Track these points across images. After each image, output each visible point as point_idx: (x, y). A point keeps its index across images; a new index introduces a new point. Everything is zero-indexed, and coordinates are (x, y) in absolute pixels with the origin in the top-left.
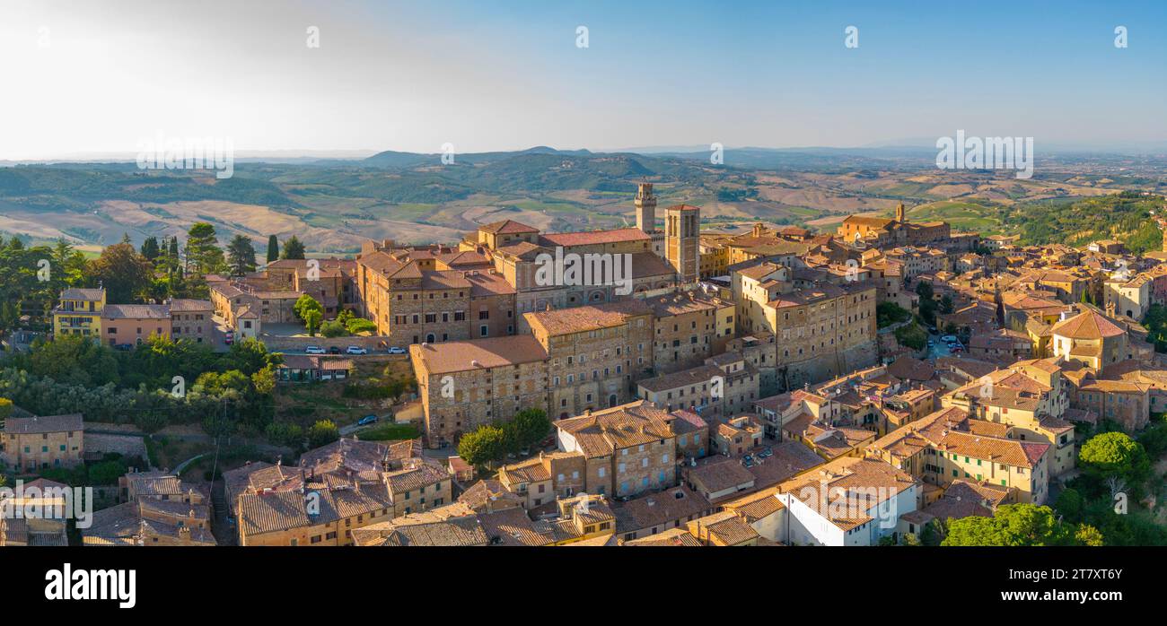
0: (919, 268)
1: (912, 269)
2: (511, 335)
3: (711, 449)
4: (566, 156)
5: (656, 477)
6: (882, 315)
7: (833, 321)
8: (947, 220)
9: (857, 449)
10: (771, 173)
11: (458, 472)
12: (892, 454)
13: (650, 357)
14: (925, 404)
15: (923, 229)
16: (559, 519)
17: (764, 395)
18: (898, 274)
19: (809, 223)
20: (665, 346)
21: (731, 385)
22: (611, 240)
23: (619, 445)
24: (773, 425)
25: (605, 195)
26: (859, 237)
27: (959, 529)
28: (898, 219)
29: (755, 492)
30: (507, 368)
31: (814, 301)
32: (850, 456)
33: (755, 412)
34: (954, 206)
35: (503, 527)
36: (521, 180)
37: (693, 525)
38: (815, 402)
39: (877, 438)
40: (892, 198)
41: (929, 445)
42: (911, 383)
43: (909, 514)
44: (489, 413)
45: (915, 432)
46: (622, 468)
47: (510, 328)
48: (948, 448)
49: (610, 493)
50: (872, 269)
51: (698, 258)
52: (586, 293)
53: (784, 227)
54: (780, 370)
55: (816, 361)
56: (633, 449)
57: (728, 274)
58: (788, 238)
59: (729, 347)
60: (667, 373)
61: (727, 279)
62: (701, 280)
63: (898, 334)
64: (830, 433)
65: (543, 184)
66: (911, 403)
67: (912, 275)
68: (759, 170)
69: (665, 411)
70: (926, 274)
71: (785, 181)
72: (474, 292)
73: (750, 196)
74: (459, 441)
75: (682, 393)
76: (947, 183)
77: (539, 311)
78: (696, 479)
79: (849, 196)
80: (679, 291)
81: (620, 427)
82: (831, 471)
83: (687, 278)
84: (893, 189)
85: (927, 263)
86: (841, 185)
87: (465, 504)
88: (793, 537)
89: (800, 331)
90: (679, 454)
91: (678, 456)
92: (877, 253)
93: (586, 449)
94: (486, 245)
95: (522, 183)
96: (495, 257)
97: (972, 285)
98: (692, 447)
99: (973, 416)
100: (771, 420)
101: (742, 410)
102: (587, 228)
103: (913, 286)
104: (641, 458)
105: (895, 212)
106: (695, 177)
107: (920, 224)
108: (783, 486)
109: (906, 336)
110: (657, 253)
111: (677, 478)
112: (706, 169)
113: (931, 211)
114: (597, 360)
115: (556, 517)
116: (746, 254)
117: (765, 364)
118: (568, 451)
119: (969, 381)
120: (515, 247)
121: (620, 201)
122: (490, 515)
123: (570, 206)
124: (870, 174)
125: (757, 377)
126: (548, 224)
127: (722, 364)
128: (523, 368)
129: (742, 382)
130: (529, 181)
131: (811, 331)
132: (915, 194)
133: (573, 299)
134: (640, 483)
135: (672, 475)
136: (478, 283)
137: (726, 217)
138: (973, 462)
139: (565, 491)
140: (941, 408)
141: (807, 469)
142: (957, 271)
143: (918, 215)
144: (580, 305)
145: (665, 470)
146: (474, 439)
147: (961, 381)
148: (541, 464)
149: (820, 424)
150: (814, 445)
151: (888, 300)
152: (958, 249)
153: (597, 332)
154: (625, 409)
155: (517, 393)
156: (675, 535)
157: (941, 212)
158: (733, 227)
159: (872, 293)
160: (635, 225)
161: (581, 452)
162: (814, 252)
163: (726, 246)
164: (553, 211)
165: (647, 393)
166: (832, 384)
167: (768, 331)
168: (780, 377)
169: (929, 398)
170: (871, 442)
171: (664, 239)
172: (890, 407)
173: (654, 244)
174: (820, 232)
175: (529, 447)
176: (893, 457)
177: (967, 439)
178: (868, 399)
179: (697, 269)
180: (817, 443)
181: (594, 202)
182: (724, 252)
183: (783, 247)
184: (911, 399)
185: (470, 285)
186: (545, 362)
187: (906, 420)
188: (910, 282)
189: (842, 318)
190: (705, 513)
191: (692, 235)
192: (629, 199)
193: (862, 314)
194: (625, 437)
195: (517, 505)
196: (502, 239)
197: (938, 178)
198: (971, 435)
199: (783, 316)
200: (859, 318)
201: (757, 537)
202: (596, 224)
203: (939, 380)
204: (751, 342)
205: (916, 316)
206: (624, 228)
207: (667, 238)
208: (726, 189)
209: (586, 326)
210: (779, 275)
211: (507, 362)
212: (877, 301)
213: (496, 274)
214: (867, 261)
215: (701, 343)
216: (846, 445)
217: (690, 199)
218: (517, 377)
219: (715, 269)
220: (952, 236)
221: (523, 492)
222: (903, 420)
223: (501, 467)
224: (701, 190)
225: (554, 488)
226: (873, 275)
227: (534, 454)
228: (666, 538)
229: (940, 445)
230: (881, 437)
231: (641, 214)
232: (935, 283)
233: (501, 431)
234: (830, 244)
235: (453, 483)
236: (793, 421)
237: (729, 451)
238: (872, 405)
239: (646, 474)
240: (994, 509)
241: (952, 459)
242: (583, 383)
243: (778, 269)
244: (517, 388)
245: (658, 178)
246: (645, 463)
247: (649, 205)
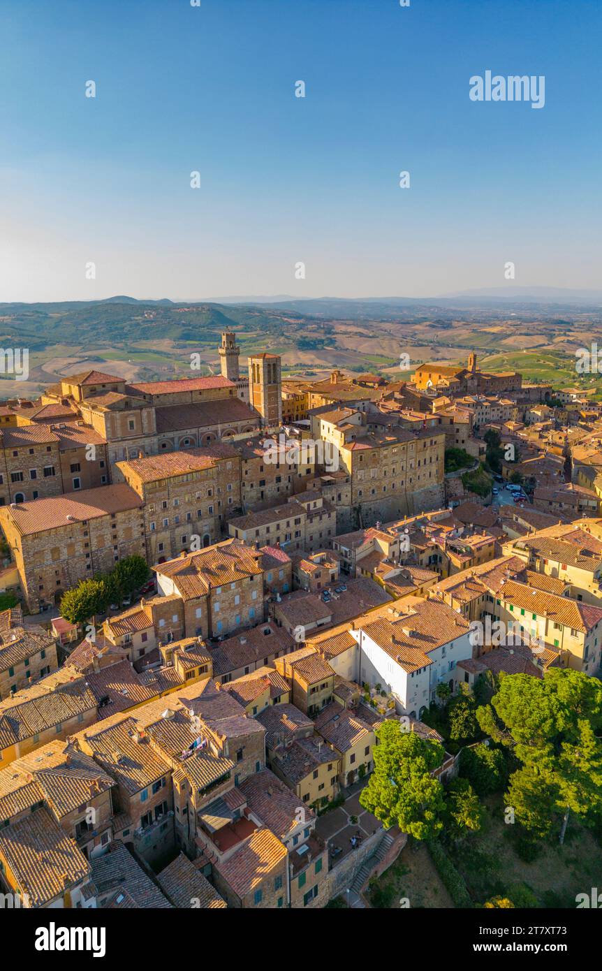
0: (488, 416)
1: (480, 417)
2: (104, 485)
3: (294, 585)
4: (148, 306)
5: (247, 614)
6: (449, 460)
7: (402, 464)
8: (519, 371)
9: (422, 589)
10: (347, 322)
11: (63, 634)
12: (453, 597)
13: (239, 497)
14: (485, 550)
15: (494, 379)
16: (162, 667)
17: (340, 531)
18: (468, 421)
19: (383, 371)
20: (252, 486)
21: (311, 522)
22: (197, 388)
23: (214, 584)
24: (347, 560)
25: (190, 345)
26: (431, 384)
27: (510, 686)
28: (470, 368)
29: (332, 627)
30: (104, 518)
31: (386, 445)
32: (415, 595)
33: (332, 548)
34: (527, 357)
35: (111, 686)
36: (102, 330)
37: (279, 662)
38: (385, 540)
39: (440, 579)
40: (465, 347)
41: (488, 592)
42: (474, 527)
43: (465, 661)
44: (88, 567)
45: (475, 577)
46: (216, 607)
47: (104, 478)
48: (505, 597)
49: (207, 634)
50: (442, 416)
51: (280, 404)
52: (176, 439)
53: (360, 374)
54: (355, 509)
55: (387, 500)
56: (226, 587)
57: (308, 418)
58: (363, 384)
59: (309, 486)
60: (255, 512)
61: (307, 422)
62: (283, 424)
63: (465, 480)
64: (398, 571)
65: (126, 334)
66: (473, 548)
67: (480, 423)
68: (337, 320)
69: (253, 548)
70: (494, 422)
71: (360, 330)
72: (62, 445)
73: (328, 345)
74: (60, 601)
75: (268, 529)
76: (521, 334)
77: (131, 459)
78: (281, 616)
79: (422, 345)
80: (264, 435)
81: (213, 566)
82: (398, 609)
83: (270, 423)
84: (466, 339)
85: (495, 413)
86: (415, 334)
87: (73, 667)
88: (364, 677)
89: (373, 472)
90: (266, 591)
91: (266, 592)
92: (447, 401)
93: (184, 591)
94: (72, 397)
95: (103, 333)
96: (82, 409)
97: (541, 437)
98: (278, 583)
99: (532, 568)
100: (346, 557)
101: (321, 546)
102: (174, 377)
103: (482, 435)
104: (234, 595)
105: (467, 362)
106: (275, 326)
107: (492, 374)
108: (355, 621)
109: (471, 482)
110: (242, 399)
111: (264, 615)
112: (286, 319)
113: (504, 361)
114: (190, 503)
115: (159, 666)
116: (324, 400)
117: (341, 503)
118: (167, 595)
119: (531, 532)
120: (103, 398)
121: (204, 350)
122: (97, 675)
123: (156, 356)
124: (444, 324)
125: (334, 514)
126: (134, 374)
127: (303, 502)
128: (120, 516)
129: (321, 519)
130: (111, 331)
131: (383, 473)
132: (488, 344)
133: (164, 446)
134: (233, 620)
135: (260, 612)
136: (66, 436)
137: (305, 365)
138: (529, 615)
139: (166, 636)
140: (502, 556)
141: (378, 606)
142: (526, 422)
143: (490, 365)
144: (172, 451)
145: (255, 605)
146: (74, 597)
147: (523, 531)
148: (142, 611)
149: (390, 562)
150: (384, 583)
151: (457, 446)
152: (529, 399)
153: (189, 475)
154: (218, 548)
155: (115, 542)
156: (264, 674)
157: (514, 363)
158: (313, 374)
159: (441, 438)
160: (221, 373)
161: (179, 594)
162: (387, 398)
163: (305, 392)
164: (140, 361)
165: (237, 531)
166: (401, 523)
167: (344, 471)
168: (355, 515)
169: (490, 545)
170: (434, 583)
171: (248, 385)
172: (453, 549)
173: (239, 391)
174: (393, 379)
175: (130, 595)
176: (454, 600)
177: (525, 590)
178: (433, 540)
179: (280, 413)
180: (386, 580)
181: (179, 351)
182: (304, 398)
183: (358, 393)
184: (473, 543)
185: (58, 439)
186: (141, 508)
187: (467, 564)
188: (478, 429)
189: (412, 461)
190: (289, 649)
191: (275, 382)
192: (213, 349)
193: (431, 458)
194: (218, 576)
195: (123, 658)
196: (87, 390)
197: (512, 328)
198: (528, 587)
199: (358, 458)
200: (428, 462)
201: (334, 675)
202: (183, 373)
203: (502, 528)
204: (328, 481)
205: (482, 463)
206: (210, 376)
207: (251, 385)
208: (305, 338)
209: (178, 470)
210: (355, 420)
211: (103, 513)
212: (446, 447)
213: (85, 425)
214: (438, 408)
215: (284, 483)
216: (411, 584)
217: (271, 347)
218: (114, 526)
219: (295, 413)
220: (523, 386)
221: (128, 644)
222: (464, 563)
223: (104, 620)
224: (282, 339)
225: (157, 635)
226: (443, 422)
227: (135, 602)
228: (257, 678)
229: (498, 593)
230: (443, 579)
231: (225, 361)
232: (504, 432)
233: (102, 582)
234: (403, 391)
235: (58, 647)
236: (365, 557)
237: (309, 586)
238: (437, 547)
239: (237, 612)
240: (544, 670)
241: (508, 608)
242: (178, 526)
243: (353, 414)
244: (115, 537)
245: (240, 327)
246: (237, 598)
247: (233, 354)
